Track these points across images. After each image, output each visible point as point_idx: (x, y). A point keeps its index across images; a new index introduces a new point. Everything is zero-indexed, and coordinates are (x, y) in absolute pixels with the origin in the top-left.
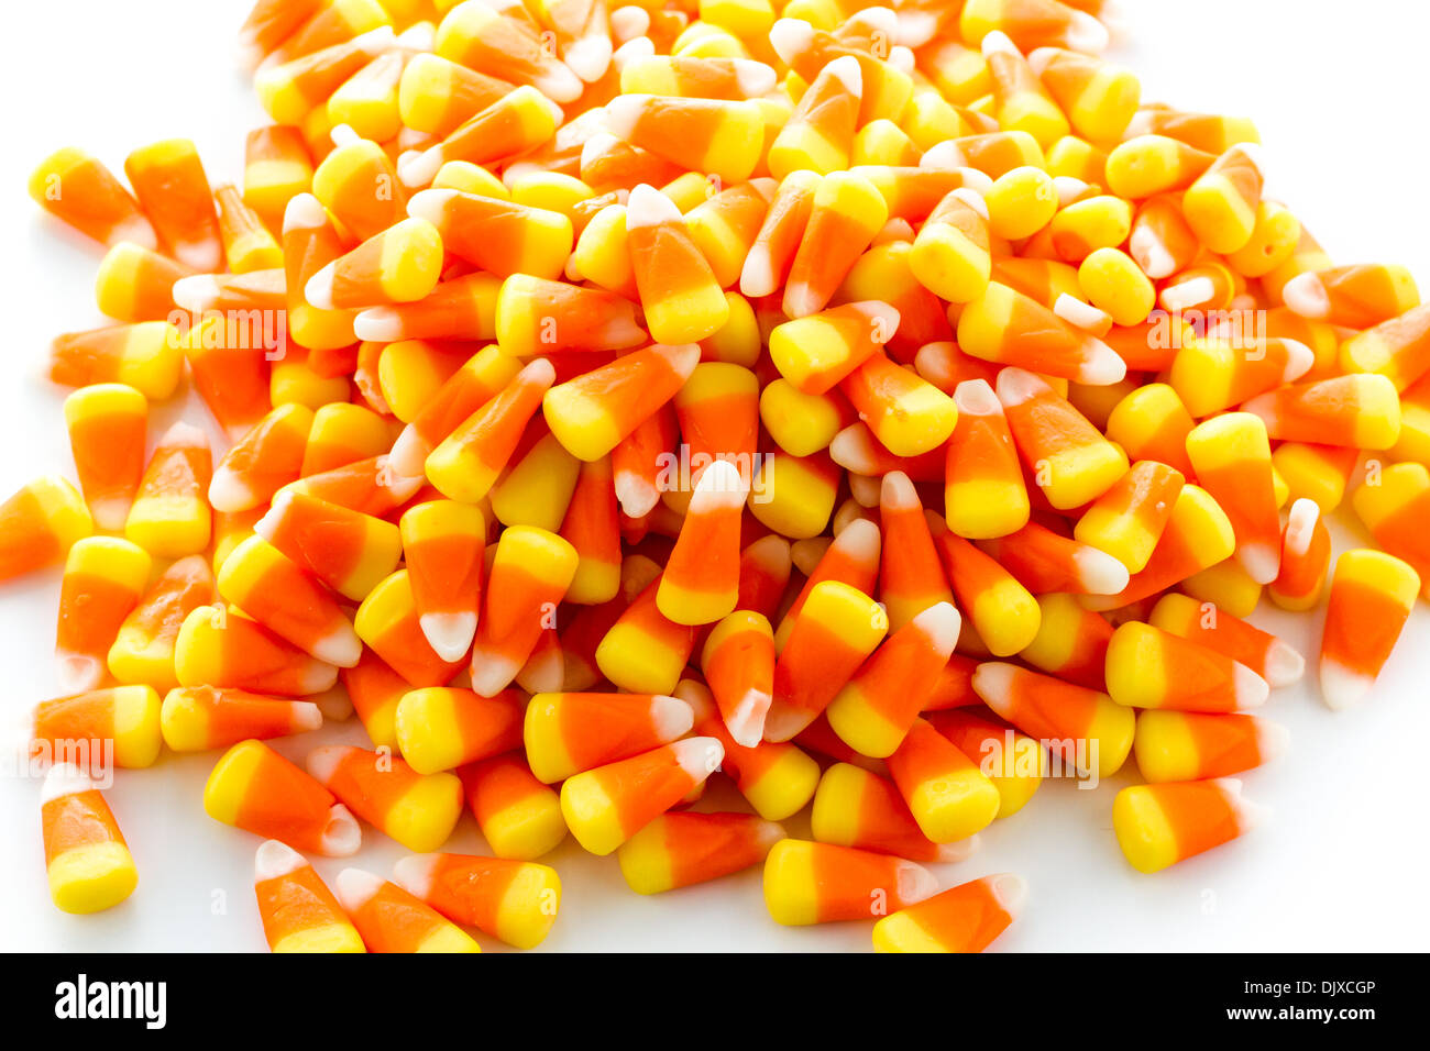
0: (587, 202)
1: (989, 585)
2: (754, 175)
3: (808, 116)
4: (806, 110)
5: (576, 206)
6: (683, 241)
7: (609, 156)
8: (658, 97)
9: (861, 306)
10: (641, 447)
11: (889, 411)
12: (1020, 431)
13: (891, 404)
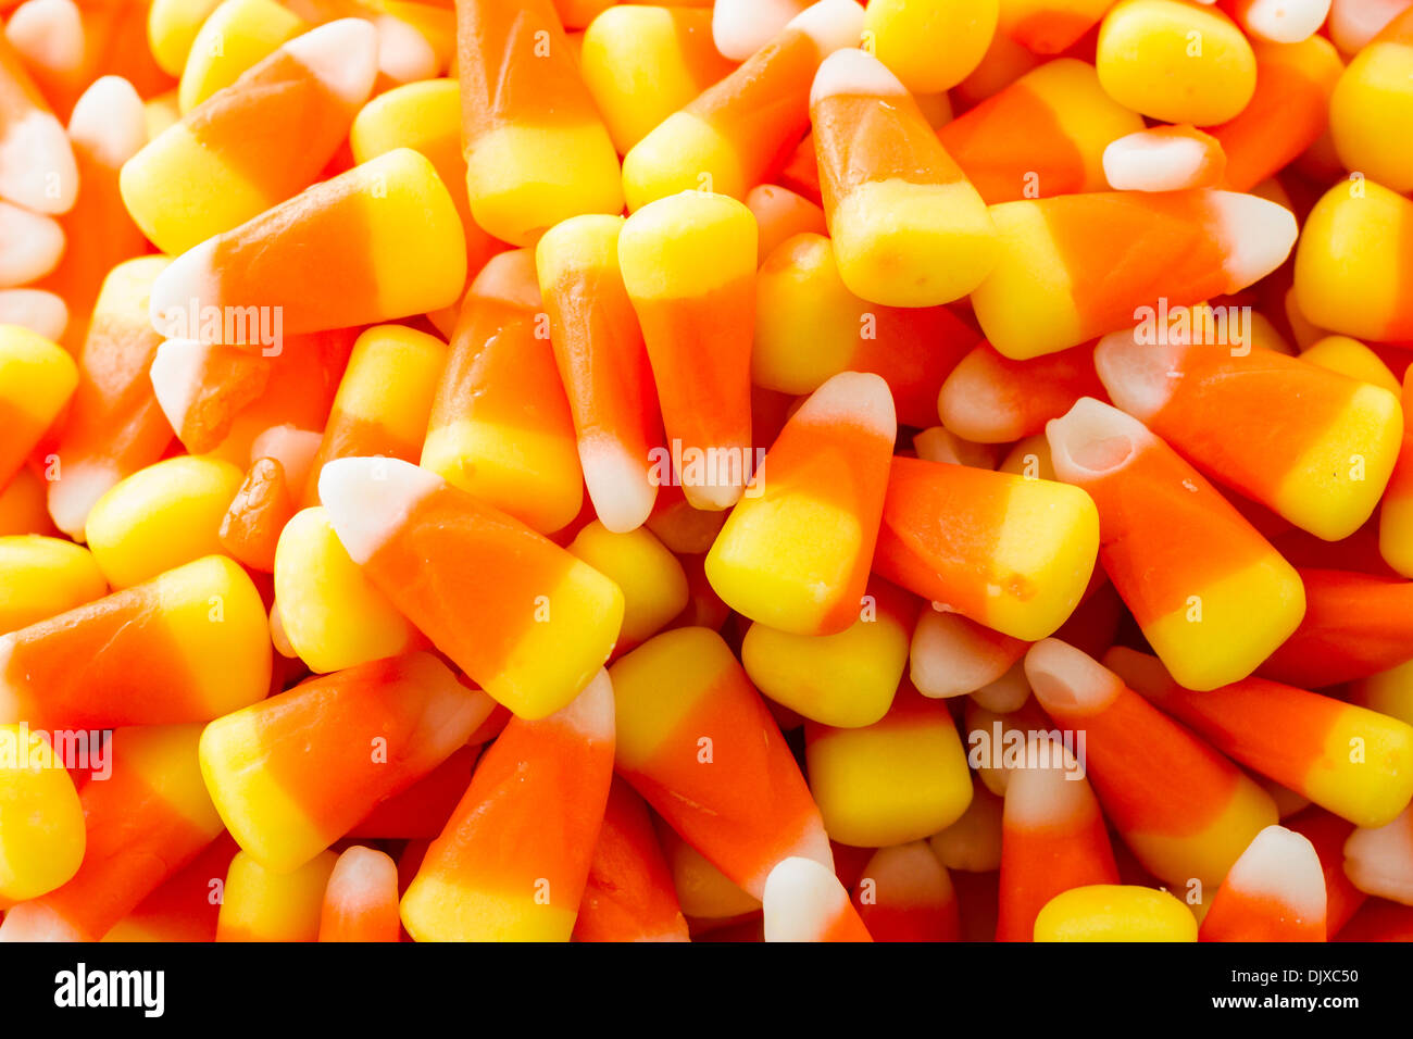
0: (236, 507)
1: (1314, 748)
2: (475, 267)
3: (496, 108)
4: (485, 97)
5: (224, 531)
6: (467, 526)
7: (214, 391)
8: (229, 235)
9: (813, 412)
10: (612, 887)
11: (993, 591)
12: (1201, 450)
13: (987, 576)
